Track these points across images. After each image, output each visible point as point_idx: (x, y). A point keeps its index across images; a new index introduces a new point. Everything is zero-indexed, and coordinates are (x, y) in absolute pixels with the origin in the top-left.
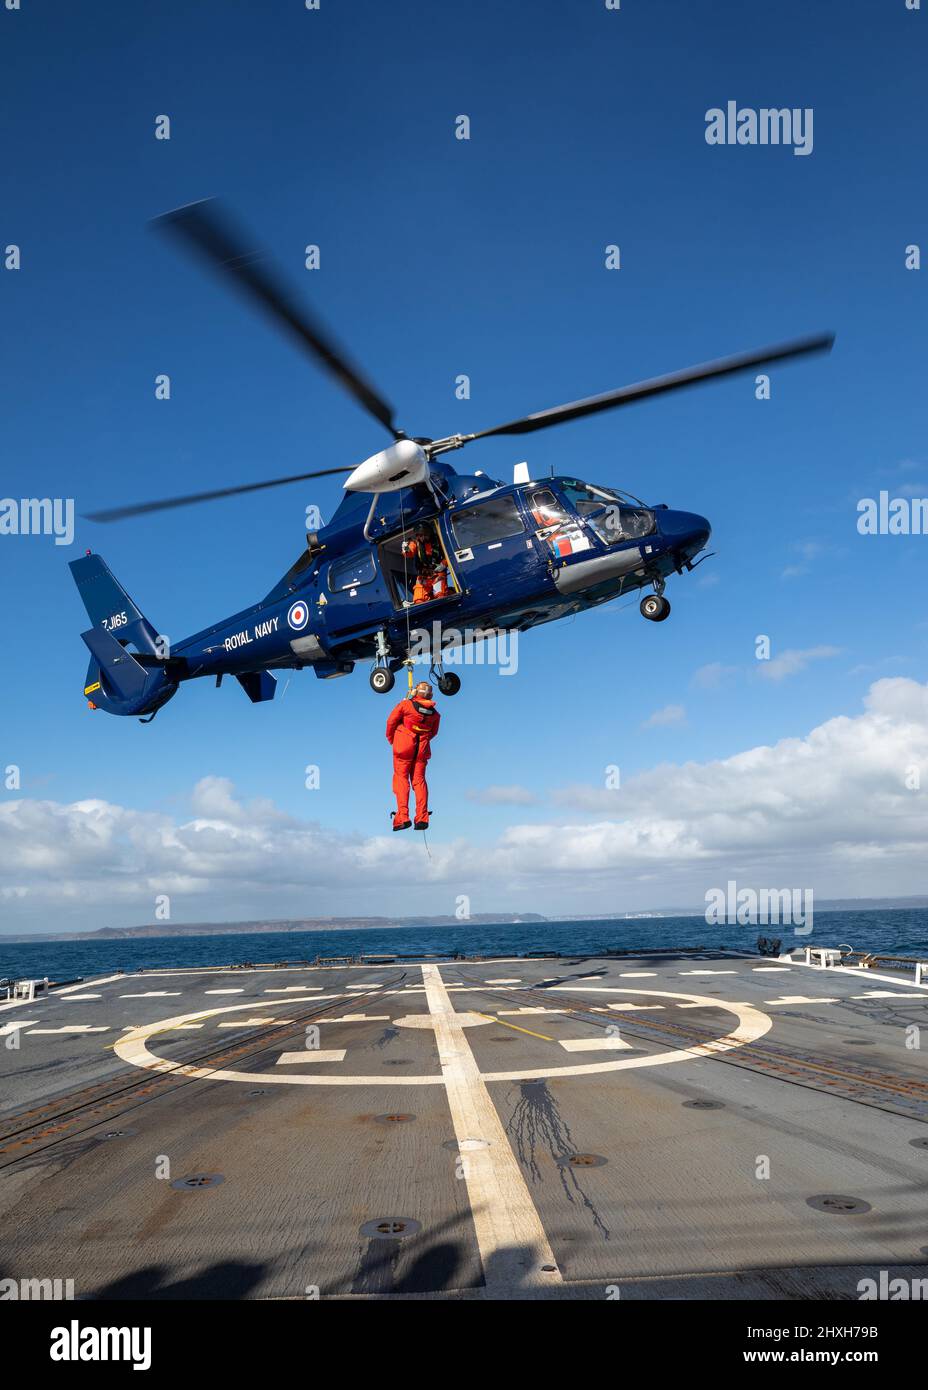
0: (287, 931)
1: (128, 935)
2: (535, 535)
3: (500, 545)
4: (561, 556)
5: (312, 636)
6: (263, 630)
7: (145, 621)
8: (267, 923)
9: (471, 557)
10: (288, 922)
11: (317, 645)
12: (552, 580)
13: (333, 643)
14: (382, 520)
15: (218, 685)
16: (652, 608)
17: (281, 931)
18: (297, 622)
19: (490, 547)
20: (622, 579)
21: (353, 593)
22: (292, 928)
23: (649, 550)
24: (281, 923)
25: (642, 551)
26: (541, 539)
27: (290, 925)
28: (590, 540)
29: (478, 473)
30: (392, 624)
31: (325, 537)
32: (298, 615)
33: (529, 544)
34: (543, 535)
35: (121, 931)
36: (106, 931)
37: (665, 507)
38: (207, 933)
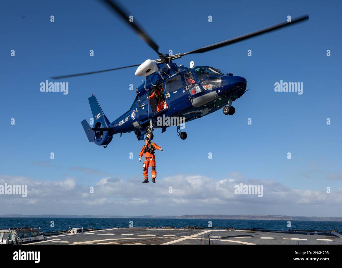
0: (250, 219)
1: (194, 218)
2: (185, 88)
3: (176, 92)
4: (193, 95)
5: (137, 121)
6: (127, 120)
7: (105, 116)
8: (242, 216)
9: (169, 96)
10: (250, 216)
11: (138, 124)
12: (191, 103)
13: (141, 123)
14: (152, 84)
15: (121, 136)
16: (226, 110)
17: (248, 219)
18: (133, 117)
19: (174, 93)
20: (215, 101)
21: (143, 108)
22: (252, 218)
23: (219, 91)
24: (248, 216)
25: (217, 92)
26: (187, 89)
27: (251, 217)
28: (201, 89)
29: (181, 65)
30: (153, 118)
31: (139, 90)
32: (133, 116)
33: (184, 91)
34: (187, 88)
35: (191, 216)
36: (186, 216)
37: (232, 75)
38: (221, 218)
